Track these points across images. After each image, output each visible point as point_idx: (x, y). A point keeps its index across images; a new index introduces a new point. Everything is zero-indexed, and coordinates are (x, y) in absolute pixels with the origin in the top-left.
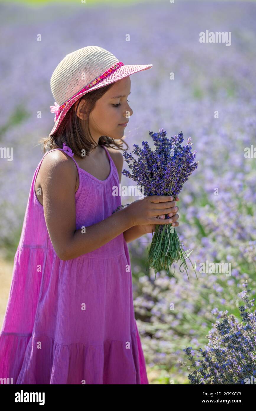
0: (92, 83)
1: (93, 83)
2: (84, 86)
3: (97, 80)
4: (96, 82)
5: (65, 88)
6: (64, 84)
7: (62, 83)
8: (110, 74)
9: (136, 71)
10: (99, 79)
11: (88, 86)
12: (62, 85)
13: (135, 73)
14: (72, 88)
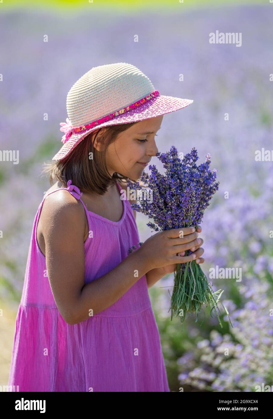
0: (118, 111)
1: (120, 112)
2: (109, 112)
3: (125, 108)
4: (125, 111)
5: (85, 109)
6: (84, 104)
7: (82, 102)
8: (142, 104)
9: (174, 110)
10: (128, 109)
11: (114, 114)
12: (82, 105)
13: (173, 111)
14: (93, 111)
